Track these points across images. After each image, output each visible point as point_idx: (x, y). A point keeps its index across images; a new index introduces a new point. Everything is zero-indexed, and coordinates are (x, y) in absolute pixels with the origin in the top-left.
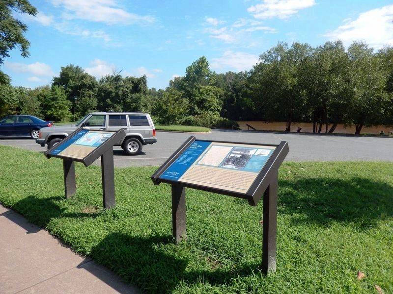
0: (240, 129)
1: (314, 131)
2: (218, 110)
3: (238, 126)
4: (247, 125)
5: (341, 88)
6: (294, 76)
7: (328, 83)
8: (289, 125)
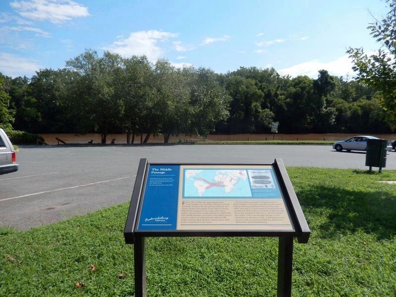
0: (46, 144)
1: (128, 142)
2: (10, 122)
3: (43, 140)
4: (57, 139)
5: (156, 100)
6: (109, 85)
7: (143, 95)
8: (105, 137)
